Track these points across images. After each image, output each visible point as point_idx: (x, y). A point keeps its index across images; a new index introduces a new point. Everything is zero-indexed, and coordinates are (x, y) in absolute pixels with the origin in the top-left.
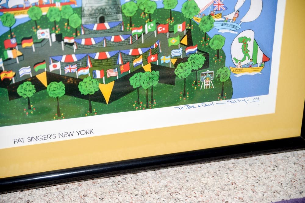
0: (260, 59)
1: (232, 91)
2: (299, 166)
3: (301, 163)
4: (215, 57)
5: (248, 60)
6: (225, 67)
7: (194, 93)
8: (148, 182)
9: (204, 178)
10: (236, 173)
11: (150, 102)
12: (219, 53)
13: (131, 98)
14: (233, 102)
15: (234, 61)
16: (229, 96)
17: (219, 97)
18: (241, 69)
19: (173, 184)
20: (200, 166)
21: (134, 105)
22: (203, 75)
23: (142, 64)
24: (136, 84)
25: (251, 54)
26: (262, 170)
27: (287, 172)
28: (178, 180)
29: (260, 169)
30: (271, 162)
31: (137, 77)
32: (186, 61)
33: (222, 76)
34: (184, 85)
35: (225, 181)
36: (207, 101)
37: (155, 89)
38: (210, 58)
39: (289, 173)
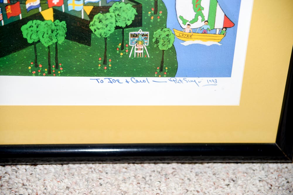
0: (219, 23)
1: (176, 65)
2: (266, 184)
3: (269, 181)
4: (151, 11)
5: (202, 21)
6: (166, 28)
7: (119, 61)
8: (45, 179)
9: (125, 183)
10: (173, 183)
11: (53, 66)
12: (157, 6)
13: (25, 57)
14: (177, 81)
15: (181, 22)
16: (172, 72)
17: (157, 72)
18: (191, 34)
19: (80, 186)
20: (126, 167)
21: (30, 68)
22: (134, 36)
23: (40, 8)
24: (32, 37)
25: (206, 12)
26: (212, 183)
27: (246, 191)
28: (87, 181)
29: (210, 181)
30: (228, 174)
31: (33, 26)
32: (107, 12)
33: (161, 42)
34: (104, 47)
35: (153, 192)
36: (139, 76)
37: (61, 49)
38: (143, 12)
39: (249, 192)
